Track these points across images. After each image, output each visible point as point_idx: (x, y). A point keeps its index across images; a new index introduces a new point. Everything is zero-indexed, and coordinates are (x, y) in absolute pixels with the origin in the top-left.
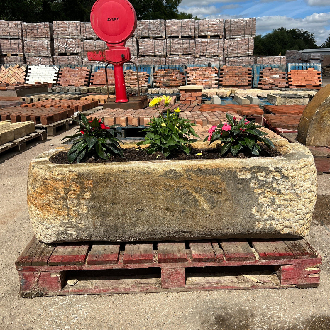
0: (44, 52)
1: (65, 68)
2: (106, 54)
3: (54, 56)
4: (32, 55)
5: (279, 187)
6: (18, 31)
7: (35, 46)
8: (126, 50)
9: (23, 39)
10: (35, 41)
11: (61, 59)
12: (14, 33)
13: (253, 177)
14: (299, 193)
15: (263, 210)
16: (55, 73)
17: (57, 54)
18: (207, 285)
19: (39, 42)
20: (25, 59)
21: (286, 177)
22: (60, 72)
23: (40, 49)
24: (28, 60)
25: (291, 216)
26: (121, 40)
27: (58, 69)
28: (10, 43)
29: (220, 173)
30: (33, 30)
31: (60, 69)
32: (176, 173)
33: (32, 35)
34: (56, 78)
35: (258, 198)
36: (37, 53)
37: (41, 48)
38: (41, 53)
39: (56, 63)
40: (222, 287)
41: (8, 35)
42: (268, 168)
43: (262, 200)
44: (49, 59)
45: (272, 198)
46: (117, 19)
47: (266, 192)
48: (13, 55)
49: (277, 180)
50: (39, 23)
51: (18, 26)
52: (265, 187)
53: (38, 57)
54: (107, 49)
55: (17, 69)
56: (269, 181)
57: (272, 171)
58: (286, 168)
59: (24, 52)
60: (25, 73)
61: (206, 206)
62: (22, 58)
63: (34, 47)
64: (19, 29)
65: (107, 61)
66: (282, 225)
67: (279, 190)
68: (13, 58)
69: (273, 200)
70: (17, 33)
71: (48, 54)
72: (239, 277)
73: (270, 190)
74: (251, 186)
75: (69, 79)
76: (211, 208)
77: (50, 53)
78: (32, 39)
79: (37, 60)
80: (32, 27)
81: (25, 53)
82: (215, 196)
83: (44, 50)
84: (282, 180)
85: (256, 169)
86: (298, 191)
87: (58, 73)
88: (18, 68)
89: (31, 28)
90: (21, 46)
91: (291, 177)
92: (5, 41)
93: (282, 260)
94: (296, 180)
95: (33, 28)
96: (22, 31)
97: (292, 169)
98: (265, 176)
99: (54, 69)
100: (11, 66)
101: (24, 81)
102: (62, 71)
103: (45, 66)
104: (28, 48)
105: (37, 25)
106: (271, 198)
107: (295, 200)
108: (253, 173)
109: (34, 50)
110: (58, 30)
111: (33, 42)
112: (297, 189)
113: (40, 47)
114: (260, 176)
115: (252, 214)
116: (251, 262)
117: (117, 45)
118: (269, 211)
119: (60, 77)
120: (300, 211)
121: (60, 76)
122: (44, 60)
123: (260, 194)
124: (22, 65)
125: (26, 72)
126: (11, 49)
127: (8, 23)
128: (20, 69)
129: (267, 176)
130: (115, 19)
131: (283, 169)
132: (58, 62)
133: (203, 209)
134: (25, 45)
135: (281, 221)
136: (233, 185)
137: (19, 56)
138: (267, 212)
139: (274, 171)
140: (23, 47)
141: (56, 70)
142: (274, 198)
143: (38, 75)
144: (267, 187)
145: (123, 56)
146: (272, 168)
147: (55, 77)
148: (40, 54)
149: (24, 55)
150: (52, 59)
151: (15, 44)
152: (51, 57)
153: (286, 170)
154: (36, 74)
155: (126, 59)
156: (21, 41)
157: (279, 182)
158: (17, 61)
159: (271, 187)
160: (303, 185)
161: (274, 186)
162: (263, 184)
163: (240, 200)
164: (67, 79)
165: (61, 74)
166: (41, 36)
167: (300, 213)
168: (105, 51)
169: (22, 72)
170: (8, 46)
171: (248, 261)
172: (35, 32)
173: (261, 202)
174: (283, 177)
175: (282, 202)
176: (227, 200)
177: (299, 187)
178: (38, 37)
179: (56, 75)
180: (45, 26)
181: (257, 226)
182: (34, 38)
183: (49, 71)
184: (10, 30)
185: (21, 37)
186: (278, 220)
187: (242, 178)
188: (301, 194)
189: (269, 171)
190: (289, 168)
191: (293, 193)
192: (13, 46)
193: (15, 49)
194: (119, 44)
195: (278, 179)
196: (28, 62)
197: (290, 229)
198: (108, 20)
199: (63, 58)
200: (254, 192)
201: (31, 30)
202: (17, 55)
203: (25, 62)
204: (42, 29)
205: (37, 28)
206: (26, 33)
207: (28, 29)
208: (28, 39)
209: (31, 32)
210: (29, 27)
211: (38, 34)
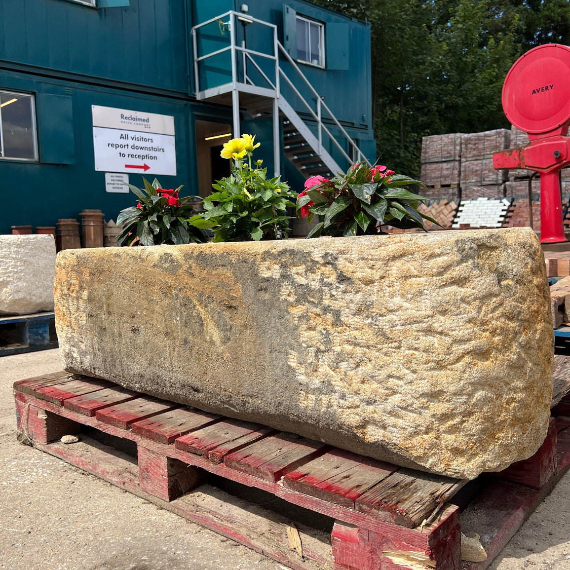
0: (491, 177)
1: (520, 201)
2: (525, 154)
3: (507, 183)
4: (471, 184)
5: (336, 305)
6: (455, 148)
7: (477, 168)
8: (565, 141)
9: (460, 160)
10: (479, 162)
11: (518, 186)
12: (448, 153)
13: (285, 277)
14: (387, 329)
15: (309, 361)
16: (503, 210)
17: (511, 178)
18: (206, 514)
19: (484, 162)
20: (460, 190)
21: (349, 279)
22: (511, 209)
23: (484, 174)
24: (465, 193)
25: (375, 392)
26: (557, 125)
27: (508, 204)
28: (441, 169)
29: (231, 264)
30: (477, 144)
31: (512, 203)
32: (172, 261)
33: (475, 152)
34: (502, 219)
35: (296, 328)
36: (479, 180)
37: (487, 172)
38: (486, 179)
39: (509, 194)
40: (225, 529)
41: (439, 156)
42: (309, 253)
43: (306, 334)
44: (498, 188)
45: (324, 332)
46: (549, 88)
47: (310, 314)
48: (443, 186)
49: (329, 285)
50: (488, 132)
51: (455, 141)
52: (309, 302)
53: (481, 186)
54: (529, 144)
55: (443, 207)
56: (313, 287)
57: (317, 262)
58: (348, 256)
59: (459, 181)
60: (454, 213)
61: (215, 335)
62: (456, 191)
63: (476, 171)
64: (457, 145)
65: (526, 166)
66: (357, 414)
67: (337, 314)
68: (443, 190)
69: (327, 339)
70: (452, 152)
71: (497, 181)
72: (276, 525)
73: (317, 310)
74: (283, 297)
75: (525, 219)
76: (224, 343)
77: (500, 178)
78: (474, 158)
79: (478, 191)
80: (476, 140)
81: (461, 182)
82: (227, 314)
83: (491, 174)
84: (342, 286)
85: (288, 255)
86: (383, 322)
87: (508, 211)
88: (446, 204)
89: (474, 142)
90: (456, 172)
91: (359, 280)
92: (434, 166)
93: (328, 504)
94: (375, 289)
95: (477, 142)
96: (461, 148)
97: (363, 259)
98: (306, 274)
99: (502, 204)
100: (435, 203)
101: (450, 224)
102: (515, 206)
103: (488, 200)
104: (467, 173)
105: (485, 136)
106: (322, 334)
107: (379, 346)
108: (284, 266)
109: (476, 175)
110: (518, 138)
111: (476, 162)
112: (382, 316)
113: (485, 170)
114: (297, 273)
115: (289, 367)
116: (267, 485)
117: (547, 135)
118: (324, 366)
119: (510, 217)
120: (401, 383)
121: (510, 214)
122: (489, 191)
123: (300, 318)
124: (451, 200)
125: (457, 210)
126: (441, 177)
127: (441, 139)
128: (448, 206)
129: (309, 274)
130: (547, 88)
131: (340, 259)
132: (512, 192)
133: (212, 343)
134: (462, 169)
135: (351, 400)
136: (252, 292)
137: (452, 186)
138: (320, 370)
139: (322, 261)
140: (460, 172)
141: (504, 205)
142: (328, 334)
143: (475, 214)
144: (312, 302)
145: (557, 154)
146: (317, 256)
147: (501, 216)
148: (484, 180)
149: (459, 185)
150: (503, 188)
151: (447, 169)
152: (501, 185)
153: (350, 262)
154: (471, 214)
155: (565, 160)
156: (457, 163)
157: (334, 293)
158: (448, 195)
159: (320, 303)
160: (396, 307)
161: (326, 302)
162: (304, 294)
163: (267, 330)
164: (521, 219)
165: (512, 211)
166: (489, 153)
167: (400, 390)
168: (525, 149)
169: (450, 211)
170: (437, 174)
171: (261, 480)
172: (481, 146)
173: (304, 339)
174: (343, 278)
175: (348, 348)
176: (245, 326)
177: (384, 310)
178: (484, 155)
179: (504, 213)
180: (498, 136)
181: (303, 404)
182: (478, 156)
183: (493, 208)
184: (443, 149)
185: (457, 158)
186: (343, 397)
187: (265, 276)
188: (392, 331)
189: (312, 261)
190: (355, 256)
191: (370, 325)
192: (445, 172)
193: (446, 177)
194: (552, 134)
195: (331, 284)
196: (464, 196)
197: (382, 431)
198: (534, 92)
199: (522, 185)
200: (289, 313)
201: (475, 144)
202: (449, 186)
203: (460, 196)
204: (492, 141)
205: (484, 140)
206: (467, 149)
207: (470, 143)
208: (468, 159)
209: (474, 147)
210: (472, 140)
211: (484, 149)
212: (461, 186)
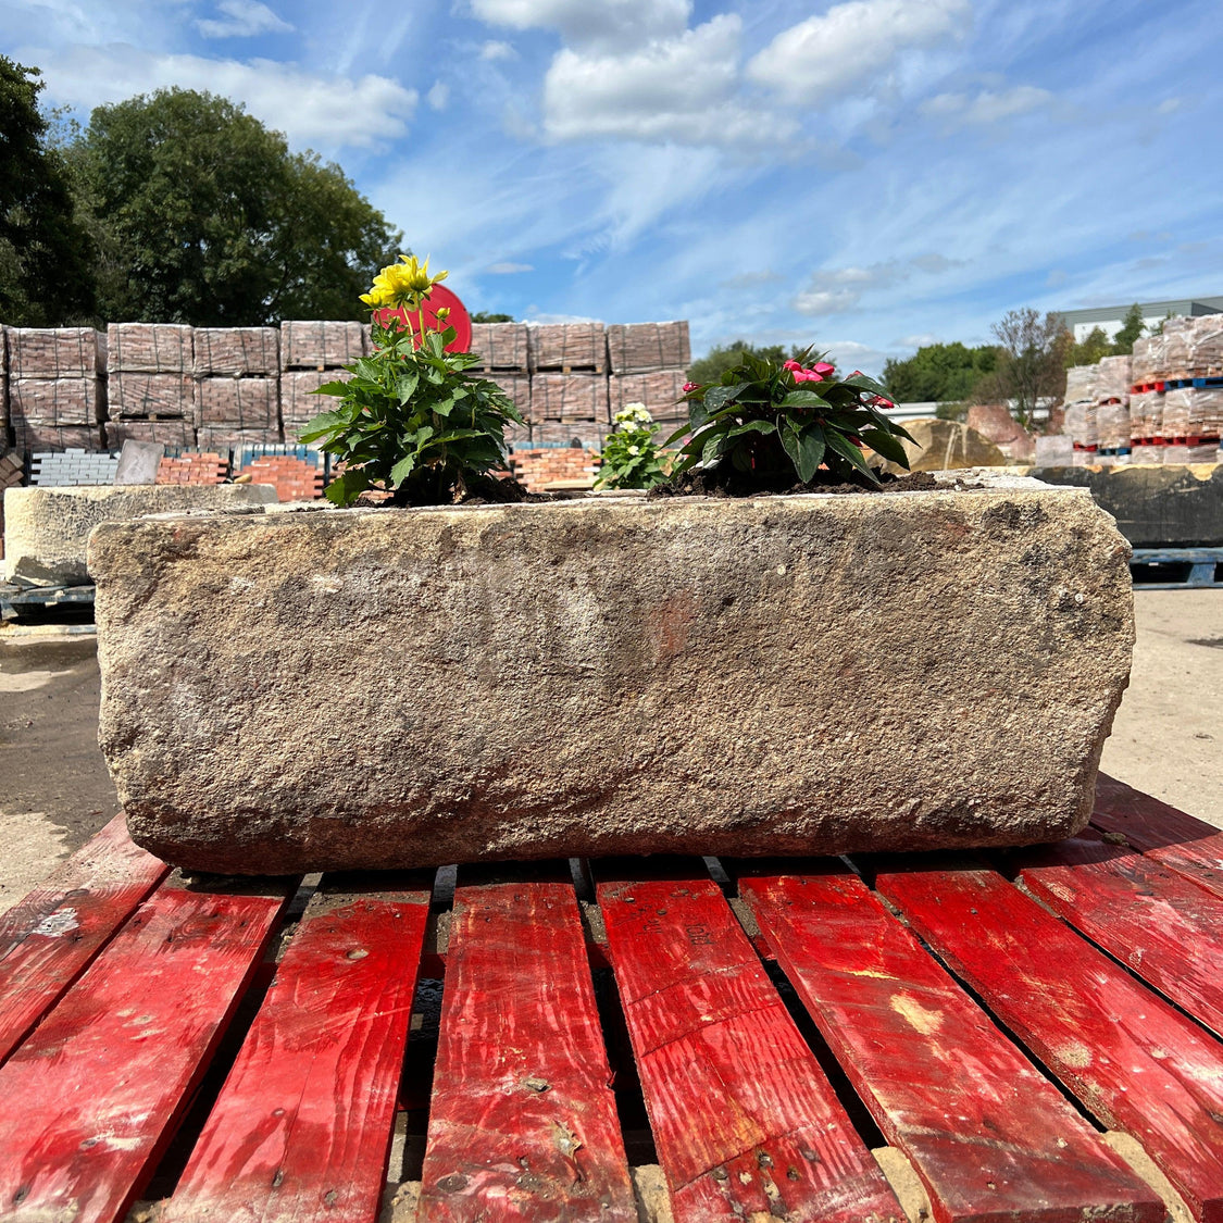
0: (75, 413)
3: (107, 424)
7: (45, 394)
9: (8, 375)
10: (47, 382)
17: (115, 416)
19: (59, 383)
20: (10, 431)
23: (61, 405)
24: (21, 437)
30: (42, 348)
33: (38, 364)
36: (51, 415)
37: (66, 402)
38: (64, 414)
39: (112, 443)
44: (90, 433)
50: (63, 330)
53: (56, 427)
59: (8, 414)
60: (20, 474)
63: (43, 399)
71: (86, 419)
77: (93, 415)
78: (38, 375)
79: (49, 436)
80: (38, 340)
81: (12, 416)
83: (75, 406)
89: (34, 345)
95: (41, 345)
96: (9, 353)
103: (86, 452)
104: (23, 400)
105: (57, 336)
109: (44, 407)
110: (121, 348)
111: (41, 383)
113: (62, 398)
122: (72, 437)
125: (26, 469)
128: (3, 461)
132: (117, 441)
134: (13, 393)
140: (7, 397)
143: (67, 477)
148: (61, 417)
149: (7, 421)
150: (99, 433)
152: (95, 427)
154: (59, 477)
166: (67, 368)
169: (10, 471)
172: (49, 354)
178: (57, 370)
180: (82, 339)
182: (46, 371)
183: (100, 467)
185: (2, 371)
196: (21, 442)
199: (136, 429)
201: (37, 349)
203: (13, 443)
204: (70, 346)
205: (56, 343)
206: (20, 356)
207: (25, 346)
208: (24, 375)
209: (35, 354)
210: (30, 340)
211: (57, 359)
212: (13, 424)
